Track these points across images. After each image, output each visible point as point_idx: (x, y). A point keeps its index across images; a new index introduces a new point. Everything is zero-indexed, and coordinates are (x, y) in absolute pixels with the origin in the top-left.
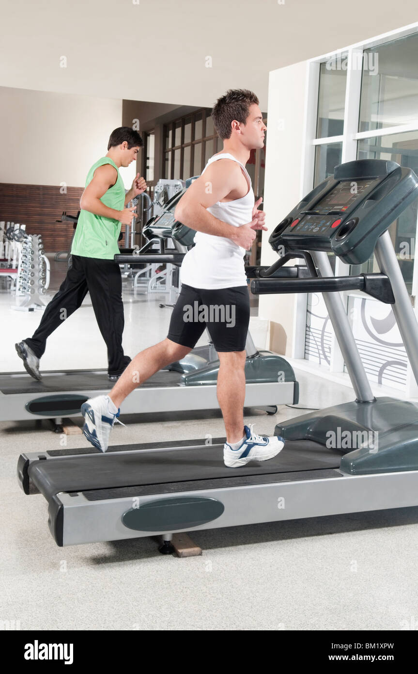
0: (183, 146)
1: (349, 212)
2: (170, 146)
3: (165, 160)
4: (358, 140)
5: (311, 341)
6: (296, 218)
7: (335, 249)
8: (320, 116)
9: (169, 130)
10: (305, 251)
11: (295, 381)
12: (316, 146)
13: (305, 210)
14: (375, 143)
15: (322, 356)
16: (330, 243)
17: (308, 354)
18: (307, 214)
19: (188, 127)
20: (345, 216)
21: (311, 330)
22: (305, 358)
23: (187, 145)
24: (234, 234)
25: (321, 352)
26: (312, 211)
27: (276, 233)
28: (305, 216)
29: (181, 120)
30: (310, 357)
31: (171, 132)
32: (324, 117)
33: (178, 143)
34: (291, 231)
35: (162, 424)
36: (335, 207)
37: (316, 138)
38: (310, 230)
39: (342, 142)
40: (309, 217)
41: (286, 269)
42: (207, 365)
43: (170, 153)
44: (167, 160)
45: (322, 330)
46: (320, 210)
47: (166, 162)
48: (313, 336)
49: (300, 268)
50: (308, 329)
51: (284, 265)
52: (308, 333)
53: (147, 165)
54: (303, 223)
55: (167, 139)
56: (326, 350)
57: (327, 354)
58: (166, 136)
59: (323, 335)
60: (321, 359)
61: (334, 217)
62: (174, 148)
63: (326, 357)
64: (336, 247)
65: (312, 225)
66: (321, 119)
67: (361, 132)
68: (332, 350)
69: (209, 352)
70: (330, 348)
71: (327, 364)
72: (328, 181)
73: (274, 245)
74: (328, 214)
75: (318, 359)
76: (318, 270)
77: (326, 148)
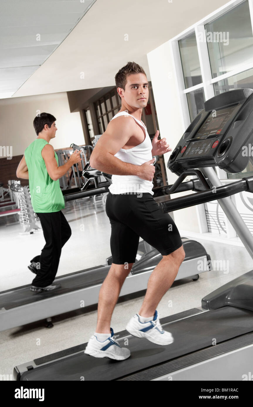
0: (107, 113)
1: (223, 133)
2: (100, 115)
3: (98, 123)
4: (213, 84)
5: (210, 220)
6: (184, 146)
7: (219, 164)
8: (185, 76)
9: (98, 105)
10: (195, 169)
11: (207, 255)
12: (187, 94)
13: (189, 138)
14: (224, 84)
15: (220, 229)
16: (214, 159)
17: (211, 228)
18: (191, 141)
19: (108, 101)
20: (221, 137)
21: (209, 212)
22: (209, 232)
23: (110, 112)
24: (139, 172)
25: (219, 226)
26: (194, 139)
27: (171, 159)
28: (190, 143)
29: (103, 98)
30: (212, 230)
31: (99, 107)
32: (188, 76)
33: (104, 111)
34: (182, 156)
35: (121, 305)
36: (212, 132)
37: (186, 89)
38: (196, 153)
39: (203, 87)
40: (193, 143)
41: (184, 184)
42: (144, 257)
43: (101, 119)
44: (100, 123)
45: (216, 211)
46: (201, 136)
47: (100, 124)
48: (211, 216)
49: (195, 181)
50: (207, 212)
51: (183, 182)
52: (207, 215)
53: (89, 128)
54: (190, 149)
55: (97, 111)
56: (221, 224)
57: (223, 227)
58: (96, 109)
59: (217, 215)
60: (220, 231)
61: (212, 140)
62: (102, 115)
63: (223, 229)
64: (219, 162)
65: (197, 149)
66: (187, 78)
67: (214, 78)
68: (226, 223)
69: (144, 246)
70: (224, 223)
71: (225, 233)
72: (201, 114)
73: (172, 169)
74: (207, 139)
75: (218, 230)
76: (208, 180)
77: (193, 94)
